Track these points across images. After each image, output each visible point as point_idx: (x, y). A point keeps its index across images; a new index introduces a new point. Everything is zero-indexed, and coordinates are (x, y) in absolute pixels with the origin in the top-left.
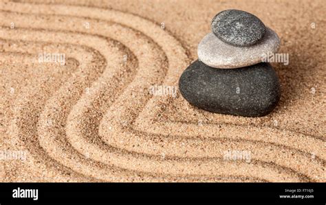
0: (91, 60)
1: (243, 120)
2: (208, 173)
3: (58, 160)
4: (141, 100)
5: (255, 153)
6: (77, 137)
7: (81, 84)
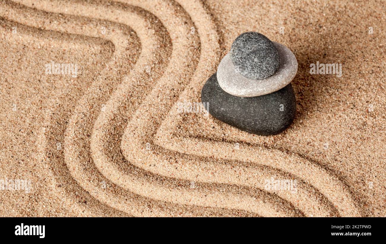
0: (126, 46)
1: (257, 139)
2: (213, 205)
3: (78, 181)
4: (166, 105)
5: (261, 182)
6: (99, 152)
7: (112, 80)
